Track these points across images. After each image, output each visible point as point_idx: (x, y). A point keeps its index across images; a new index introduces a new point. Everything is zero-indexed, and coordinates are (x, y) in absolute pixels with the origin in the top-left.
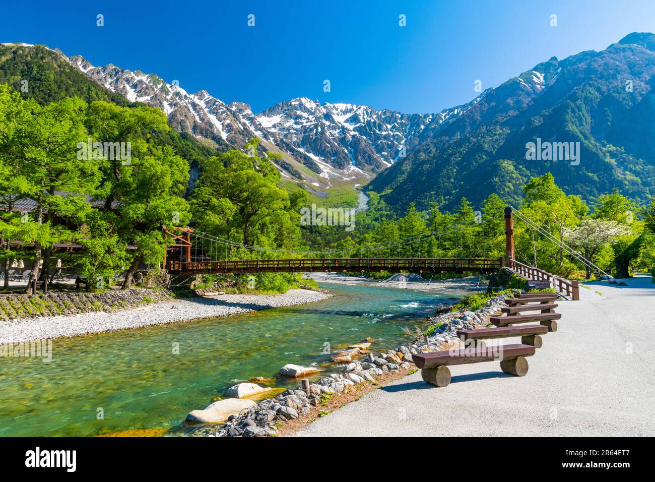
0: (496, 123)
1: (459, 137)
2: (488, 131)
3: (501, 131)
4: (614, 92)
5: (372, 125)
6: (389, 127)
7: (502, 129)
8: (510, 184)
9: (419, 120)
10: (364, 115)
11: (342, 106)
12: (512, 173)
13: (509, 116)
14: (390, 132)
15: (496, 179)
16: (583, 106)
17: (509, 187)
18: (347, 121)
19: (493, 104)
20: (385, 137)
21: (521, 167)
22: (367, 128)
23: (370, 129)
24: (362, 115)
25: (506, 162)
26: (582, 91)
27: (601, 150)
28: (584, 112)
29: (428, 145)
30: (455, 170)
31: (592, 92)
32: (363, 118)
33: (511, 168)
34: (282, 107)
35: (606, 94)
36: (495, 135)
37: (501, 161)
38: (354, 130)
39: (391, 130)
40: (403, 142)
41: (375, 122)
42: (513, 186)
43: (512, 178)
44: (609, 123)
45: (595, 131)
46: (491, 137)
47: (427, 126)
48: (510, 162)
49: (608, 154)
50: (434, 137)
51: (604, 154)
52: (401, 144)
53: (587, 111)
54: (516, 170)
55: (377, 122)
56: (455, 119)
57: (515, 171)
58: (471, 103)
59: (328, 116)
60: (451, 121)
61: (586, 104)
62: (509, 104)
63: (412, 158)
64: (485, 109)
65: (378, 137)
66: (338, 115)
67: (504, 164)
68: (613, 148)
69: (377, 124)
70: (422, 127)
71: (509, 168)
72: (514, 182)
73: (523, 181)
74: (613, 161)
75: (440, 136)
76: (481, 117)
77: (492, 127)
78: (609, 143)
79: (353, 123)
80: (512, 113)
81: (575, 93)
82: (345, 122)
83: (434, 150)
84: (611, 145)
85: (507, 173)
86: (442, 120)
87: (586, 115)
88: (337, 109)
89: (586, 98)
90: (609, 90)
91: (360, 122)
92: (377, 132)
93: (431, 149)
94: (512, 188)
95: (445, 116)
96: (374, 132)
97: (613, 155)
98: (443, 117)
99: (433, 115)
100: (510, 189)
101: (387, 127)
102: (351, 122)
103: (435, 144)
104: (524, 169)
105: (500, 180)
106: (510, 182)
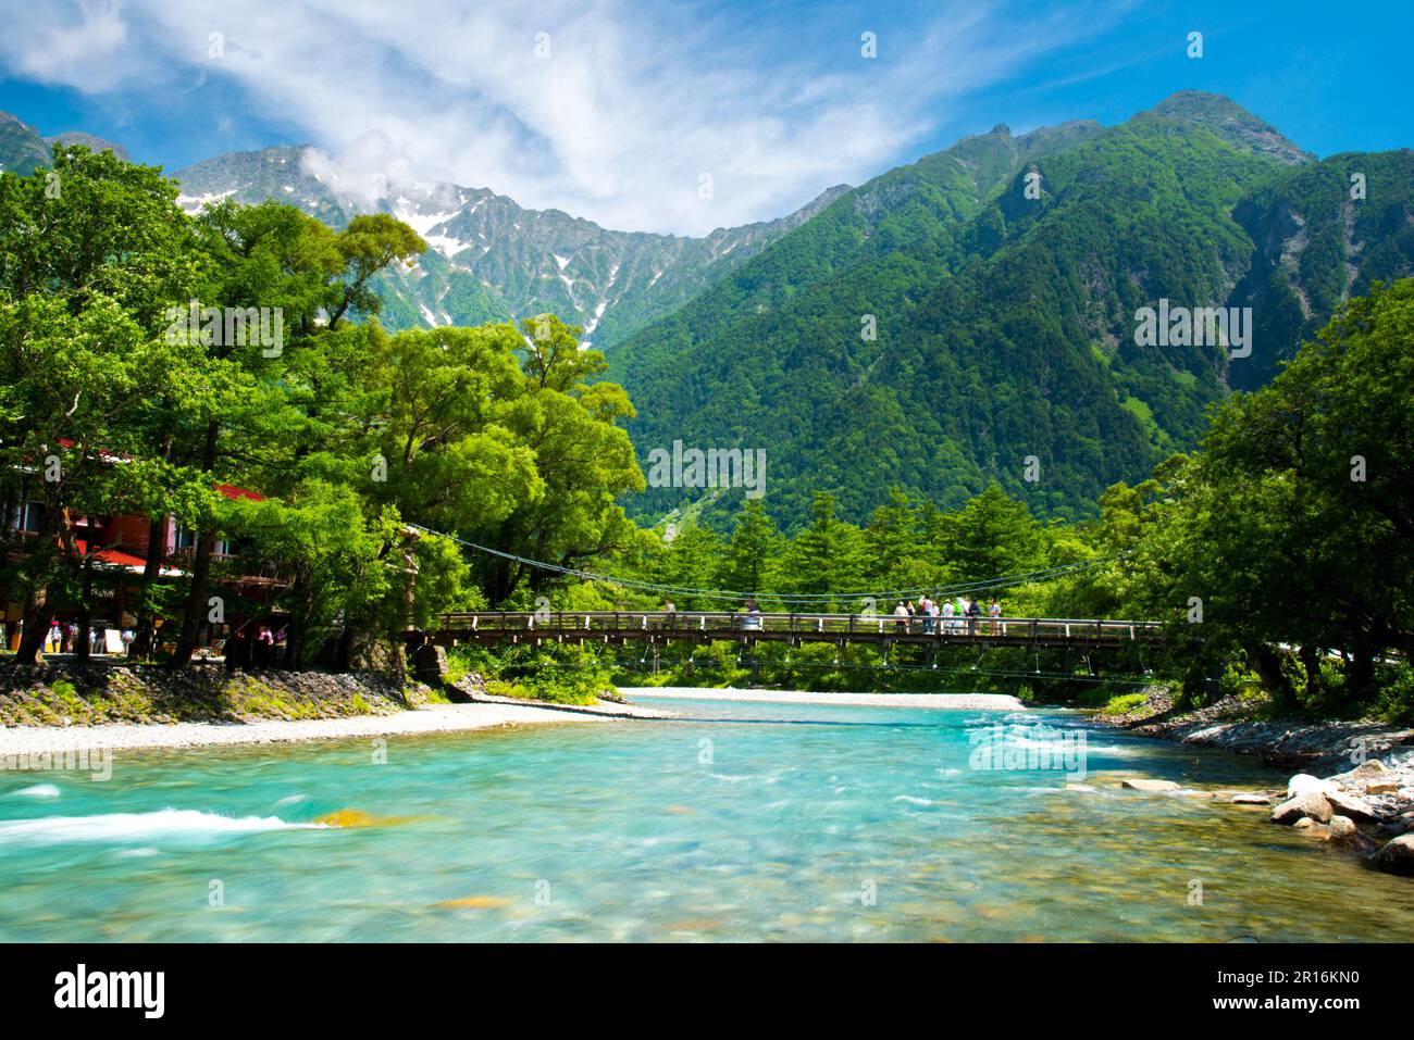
5: (513, 253)
6: (562, 261)
14: (564, 277)
18: (436, 230)
20: (553, 290)
29: (672, 324)
40: (600, 310)
47: (671, 271)
52: (594, 317)
60: (736, 264)
63: (628, 357)
64: (829, 240)
70: (657, 271)
79: (457, 240)
82: (428, 234)
83: (689, 340)
85: (884, 421)
91: (476, 239)
92: (527, 271)
93: (681, 335)
95: (721, 249)
96: (518, 271)
98: (713, 251)
99: (687, 240)
101: (554, 262)
102: (450, 235)
104: (927, 414)
105: (866, 438)
106: (890, 445)
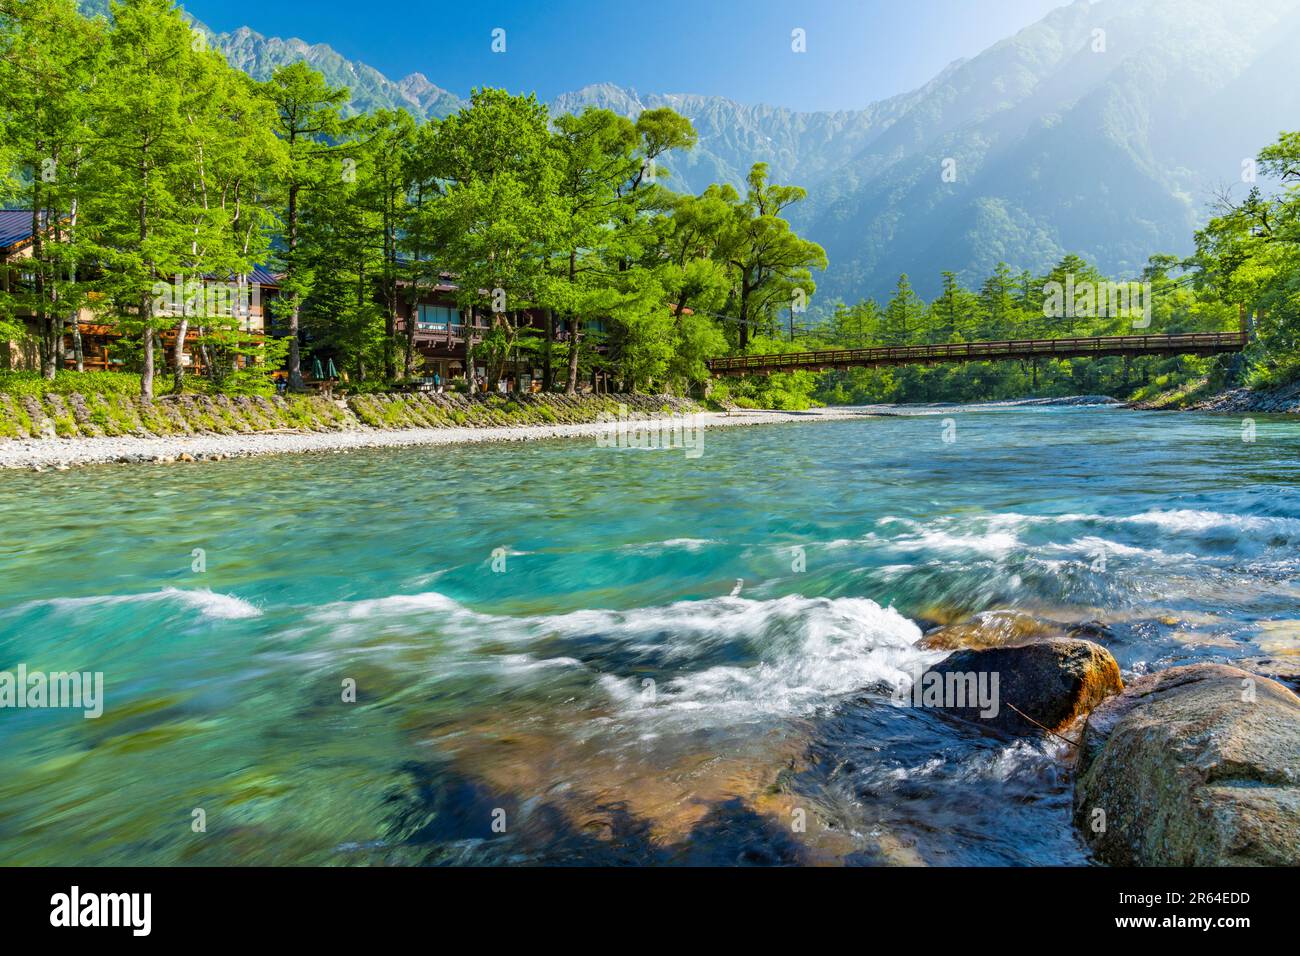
1: (902, 155)
6: (769, 138)
7: (982, 141)
8: (999, 244)
9: (824, 123)
10: (720, 117)
11: (680, 99)
12: (1003, 221)
13: (997, 112)
14: (770, 148)
15: (974, 234)
16: (1137, 93)
17: (997, 250)
19: (967, 89)
20: (764, 158)
21: (1019, 210)
22: (727, 140)
23: (733, 141)
24: (717, 115)
25: (992, 201)
26: (1135, 63)
27: (1165, 176)
28: (1138, 103)
29: (845, 172)
30: (896, 219)
31: (1154, 65)
32: (719, 122)
33: (1002, 213)
34: (567, 103)
35: (1179, 67)
36: (971, 150)
37: (983, 199)
38: (704, 145)
39: (773, 145)
41: (741, 130)
42: (1005, 246)
43: (1002, 231)
47: (840, 135)
48: (1000, 202)
49: (1177, 183)
50: (854, 156)
51: (1171, 184)
53: (1144, 101)
54: (1010, 216)
55: (747, 128)
56: (893, 121)
57: (1008, 219)
58: (923, 90)
60: (886, 125)
61: (1142, 89)
62: (997, 90)
64: (952, 99)
67: (988, 206)
68: (1186, 172)
69: (746, 132)
70: (830, 137)
71: (998, 213)
72: (1006, 239)
73: (1023, 236)
74: (1186, 197)
75: (864, 153)
78: (1180, 161)
83: (856, 182)
84: (1184, 168)
85: (994, 222)
86: (868, 122)
87: (1142, 109)
90: (1185, 60)
92: (745, 148)
93: (851, 179)
94: (1002, 249)
95: (873, 117)
96: (739, 148)
97: (1186, 185)
99: (851, 113)
100: (1000, 253)
103: (857, 170)
104: (1026, 214)
105: (980, 236)
106: (998, 239)
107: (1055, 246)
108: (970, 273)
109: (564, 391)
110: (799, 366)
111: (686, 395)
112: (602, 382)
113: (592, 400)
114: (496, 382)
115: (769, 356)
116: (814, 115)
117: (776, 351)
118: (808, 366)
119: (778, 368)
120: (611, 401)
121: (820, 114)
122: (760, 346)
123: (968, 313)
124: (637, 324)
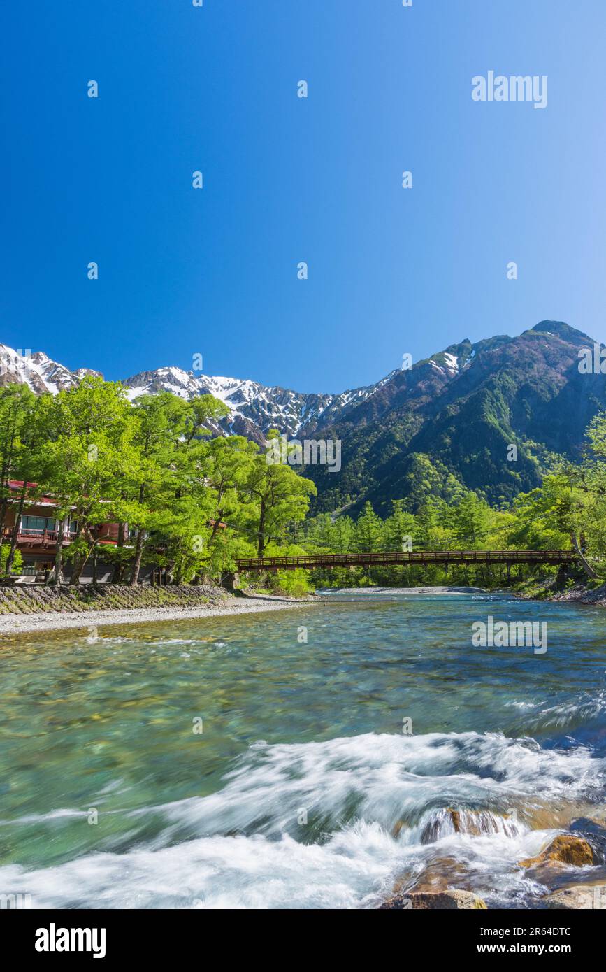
0: (408, 410)
1: (366, 424)
2: (400, 418)
3: (414, 420)
4: (531, 382)
5: (260, 404)
6: (281, 408)
7: (414, 417)
8: (426, 482)
9: (316, 401)
10: (250, 392)
11: (223, 380)
12: (429, 468)
13: (422, 402)
14: (282, 414)
15: (412, 475)
16: (501, 396)
17: (426, 486)
18: (228, 398)
19: (403, 387)
20: (278, 420)
21: (438, 461)
22: (254, 408)
23: (258, 409)
24: (247, 392)
25: (421, 455)
26: (499, 379)
27: (522, 446)
28: (502, 402)
29: (330, 432)
30: (363, 464)
31: (509, 381)
32: (249, 396)
33: (428, 463)
34: (146, 377)
35: (523, 384)
36: (407, 423)
37: (416, 454)
38: (238, 409)
39: (284, 412)
40: (298, 428)
41: (263, 402)
42: (430, 483)
43: (428, 474)
44: (528, 416)
45: (514, 425)
46: (402, 425)
47: (327, 409)
48: (426, 456)
49: (529, 450)
50: (335, 423)
51: (526, 451)
52: (296, 430)
53: (505, 401)
54: (433, 465)
55: (267, 401)
56: (359, 403)
57: (431, 467)
58: (377, 386)
59: (204, 391)
60: (355, 405)
61: (504, 394)
62: (420, 389)
64: (394, 393)
65: (268, 420)
66: (217, 390)
67: (419, 458)
68: (533, 444)
69: (266, 404)
70: (321, 410)
71: (425, 463)
72: (431, 479)
73: (441, 478)
74: (535, 459)
75: (344, 421)
76: (390, 401)
77: (403, 415)
78: (529, 437)
79: (237, 401)
80: (425, 399)
81: (492, 381)
82: (227, 399)
83: (337, 438)
84: (532, 441)
85: (423, 468)
86: (344, 402)
87: (504, 405)
88: (216, 384)
89: (503, 387)
90: (526, 380)
91: (245, 400)
92: (266, 413)
94: (429, 486)
95: (347, 399)
96: (263, 413)
97: (534, 452)
98: (345, 399)
99: (333, 396)
100: (428, 488)
101: (278, 408)
102: (234, 399)
103: (337, 431)
104: (442, 464)
105: (415, 476)
106: (426, 479)
107: (460, 485)
108: (410, 499)
109: (129, 584)
110: (299, 565)
111: (220, 586)
112: (158, 577)
113: (150, 591)
114: (77, 577)
115: (278, 559)
116: (310, 396)
117: (282, 555)
118: (305, 566)
119: (285, 567)
120: (164, 591)
121: (314, 395)
122: (273, 551)
123: (409, 527)
124: (187, 535)
